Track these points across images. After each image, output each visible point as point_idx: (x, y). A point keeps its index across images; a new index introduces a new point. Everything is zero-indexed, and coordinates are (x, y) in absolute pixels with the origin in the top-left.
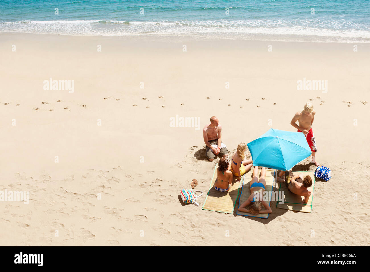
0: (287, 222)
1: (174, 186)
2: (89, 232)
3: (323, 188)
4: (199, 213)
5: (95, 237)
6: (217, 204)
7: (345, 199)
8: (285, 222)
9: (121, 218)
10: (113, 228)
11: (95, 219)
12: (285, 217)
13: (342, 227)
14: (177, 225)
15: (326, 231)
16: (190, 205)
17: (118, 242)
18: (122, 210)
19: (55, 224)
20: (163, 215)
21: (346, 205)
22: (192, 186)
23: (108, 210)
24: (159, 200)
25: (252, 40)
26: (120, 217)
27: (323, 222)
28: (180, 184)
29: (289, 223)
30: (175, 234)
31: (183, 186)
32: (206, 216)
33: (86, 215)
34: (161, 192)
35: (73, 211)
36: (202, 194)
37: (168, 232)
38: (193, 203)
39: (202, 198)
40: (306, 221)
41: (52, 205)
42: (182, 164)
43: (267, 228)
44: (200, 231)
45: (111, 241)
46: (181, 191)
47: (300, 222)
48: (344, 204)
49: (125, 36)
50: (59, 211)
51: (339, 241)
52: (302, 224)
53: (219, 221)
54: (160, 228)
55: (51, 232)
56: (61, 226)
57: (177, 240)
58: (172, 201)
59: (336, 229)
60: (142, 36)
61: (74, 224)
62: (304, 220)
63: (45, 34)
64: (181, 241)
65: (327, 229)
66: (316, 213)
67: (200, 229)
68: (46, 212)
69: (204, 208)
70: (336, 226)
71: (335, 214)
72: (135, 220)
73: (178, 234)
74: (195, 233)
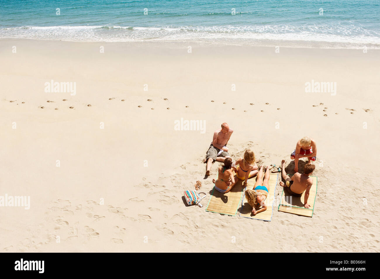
0: (290, 226)
1: (178, 187)
2: (94, 230)
3: (325, 193)
4: (202, 215)
5: (99, 235)
6: (220, 206)
7: (347, 204)
8: (287, 225)
9: (126, 217)
10: (117, 226)
11: (100, 218)
12: (287, 220)
13: (343, 232)
14: (180, 226)
15: (328, 236)
16: (194, 206)
17: (122, 241)
18: (126, 209)
19: (59, 221)
20: (167, 216)
21: (348, 210)
22: (196, 188)
23: (112, 208)
24: (163, 200)
25: (259, 46)
26: (124, 216)
27: (325, 226)
28: (184, 185)
29: (291, 226)
30: (179, 234)
31: (187, 187)
32: (210, 217)
33: (91, 214)
34: (165, 193)
35: (78, 209)
36: (205, 196)
37: (171, 232)
38: (197, 205)
39: (205, 199)
40: (308, 225)
41: (57, 203)
42: (186, 165)
43: (269, 231)
44: (203, 232)
45: (114, 239)
46: (185, 192)
47: (302, 226)
48: (346, 209)
49: (128, 42)
50: (63, 209)
51: (341, 245)
52: (305, 228)
53: (222, 222)
54: (164, 228)
55: (55, 229)
56: (65, 223)
57: (180, 241)
58: (176, 201)
59: (338, 234)
60: (145, 42)
61: (78, 222)
62: (306, 223)
63: (46, 40)
64: (184, 241)
65: (329, 234)
66: (319, 217)
67: (203, 230)
68: (51, 209)
69: (207, 209)
70: (338, 230)
71: (337, 219)
72: (139, 219)
73: (181, 234)
74: (198, 233)
